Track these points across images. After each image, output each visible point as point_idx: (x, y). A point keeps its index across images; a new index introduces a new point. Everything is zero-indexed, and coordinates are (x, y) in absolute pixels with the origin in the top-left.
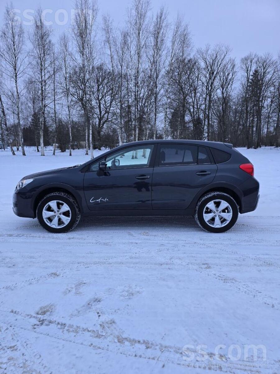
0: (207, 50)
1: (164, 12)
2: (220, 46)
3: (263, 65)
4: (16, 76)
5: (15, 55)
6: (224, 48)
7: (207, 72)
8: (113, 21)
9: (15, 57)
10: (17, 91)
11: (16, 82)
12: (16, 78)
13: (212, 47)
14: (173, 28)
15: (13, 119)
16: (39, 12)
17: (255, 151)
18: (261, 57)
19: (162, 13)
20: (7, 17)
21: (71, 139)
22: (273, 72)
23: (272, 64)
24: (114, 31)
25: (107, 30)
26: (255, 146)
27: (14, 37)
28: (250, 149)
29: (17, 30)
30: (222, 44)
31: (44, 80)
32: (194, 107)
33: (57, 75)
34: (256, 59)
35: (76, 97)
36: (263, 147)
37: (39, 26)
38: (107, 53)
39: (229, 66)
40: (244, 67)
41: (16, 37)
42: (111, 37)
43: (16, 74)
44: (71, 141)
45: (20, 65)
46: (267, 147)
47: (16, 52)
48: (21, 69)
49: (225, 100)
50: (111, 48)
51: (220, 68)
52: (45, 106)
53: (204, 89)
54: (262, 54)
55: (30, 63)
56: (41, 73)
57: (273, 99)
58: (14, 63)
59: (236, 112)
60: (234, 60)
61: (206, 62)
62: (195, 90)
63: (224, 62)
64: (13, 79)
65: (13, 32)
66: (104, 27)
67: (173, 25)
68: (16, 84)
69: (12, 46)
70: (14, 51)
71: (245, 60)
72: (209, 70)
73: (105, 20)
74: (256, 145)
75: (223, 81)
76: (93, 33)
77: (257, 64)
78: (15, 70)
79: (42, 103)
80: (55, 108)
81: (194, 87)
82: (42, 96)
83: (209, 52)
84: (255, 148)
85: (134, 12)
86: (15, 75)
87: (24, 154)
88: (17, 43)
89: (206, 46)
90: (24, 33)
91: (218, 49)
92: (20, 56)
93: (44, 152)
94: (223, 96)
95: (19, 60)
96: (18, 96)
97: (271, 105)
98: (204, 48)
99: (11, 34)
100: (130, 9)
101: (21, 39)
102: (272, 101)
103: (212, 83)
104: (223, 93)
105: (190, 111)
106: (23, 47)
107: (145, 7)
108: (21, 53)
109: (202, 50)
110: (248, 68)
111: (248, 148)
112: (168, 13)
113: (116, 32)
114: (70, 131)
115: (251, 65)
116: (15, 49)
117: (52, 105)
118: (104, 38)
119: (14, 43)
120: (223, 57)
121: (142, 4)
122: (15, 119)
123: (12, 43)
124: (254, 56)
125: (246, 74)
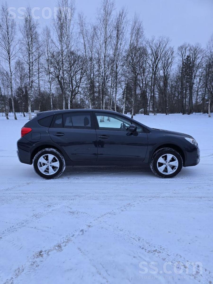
0: (153, 40)
1: (125, 11)
2: (162, 37)
3: (194, 52)
4: (9, 59)
5: (9, 42)
6: (165, 39)
7: (153, 57)
8: (86, 17)
9: (9, 44)
10: (10, 70)
11: (10, 63)
12: (10, 60)
13: (157, 38)
14: (132, 24)
15: (4, 91)
16: (29, 10)
17: (189, 116)
18: (193, 46)
19: (123, 12)
20: (3, 13)
21: (52, 107)
22: (201, 57)
23: (201, 51)
24: (87, 25)
25: (82, 25)
26: (188, 113)
27: (8, 29)
28: (185, 115)
29: (10, 24)
30: (164, 36)
31: (32, 61)
32: (143, 83)
33: (41, 58)
34: (189, 48)
35: (54, 75)
36: (194, 113)
37: (28, 21)
38: (81, 41)
39: (169, 52)
40: (180, 54)
41: (10, 29)
42: (84, 30)
43: (10, 57)
44: (52, 108)
45: (12, 50)
46: (197, 113)
47: (9, 40)
48: (14, 53)
49: (166, 78)
50: (84, 38)
51: (162, 54)
52: (32, 82)
53: (151, 69)
54: (193, 44)
55: (20, 49)
56: (29, 56)
57: (201, 78)
58: (8, 49)
59: (172, 87)
60: (173, 48)
61: (152, 49)
62: (144, 70)
63: (166, 50)
64: (7, 61)
65: (7, 25)
66: (79, 22)
67: (131, 21)
68: (10, 65)
69: (7, 36)
70: (8, 39)
71: (181, 48)
72: (154, 56)
73: (80, 17)
74: (189, 111)
75: (165, 64)
76: (71, 27)
77: (190, 51)
78: (9, 54)
79: (30, 79)
80: (39, 83)
81: (143, 68)
82: (30, 74)
83: (154, 41)
84: (188, 114)
85: (102, 12)
86: (8, 57)
87: (16, 119)
88: (10, 33)
89: (152, 37)
90: (16, 26)
91: (161, 40)
92: (13, 44)
93: (31, 116)
94: (164, 75)
95: (12, 46)
96: (11, 74)
97: (200, 82)
98: (150, 39)
99: (6, 26)
100: (99, 9)
101: (13, 30)
102: (200, 79)
103: (157, 66)
104: (164, 73)
105: (140, 86)
106: (15, 36)
107: (110, 8)
108: (13, 41)
109: (149, 40)
110: (183, 54)
111: (183, 114)
112: (128, 12)
113: (88, 26)
114: (51, 101)
115: (185, 52)
116: (8, 38)
117: (37, 81)
118: (79, 30)
119: (8, 33)
120: (164, 45)
121: (108, 5)
122: (5, 91)
123: (7, 33)
124: (187, 45)
125: (182, 59)
